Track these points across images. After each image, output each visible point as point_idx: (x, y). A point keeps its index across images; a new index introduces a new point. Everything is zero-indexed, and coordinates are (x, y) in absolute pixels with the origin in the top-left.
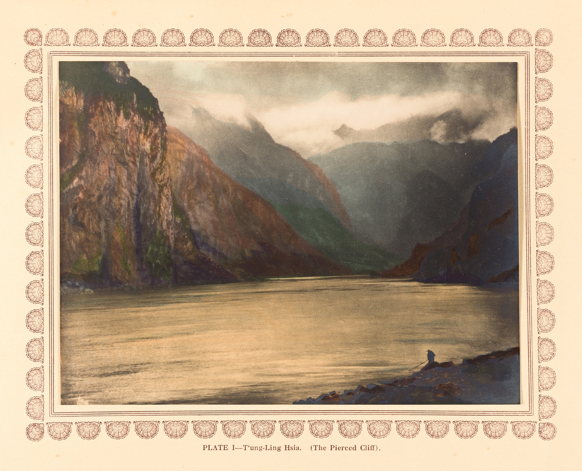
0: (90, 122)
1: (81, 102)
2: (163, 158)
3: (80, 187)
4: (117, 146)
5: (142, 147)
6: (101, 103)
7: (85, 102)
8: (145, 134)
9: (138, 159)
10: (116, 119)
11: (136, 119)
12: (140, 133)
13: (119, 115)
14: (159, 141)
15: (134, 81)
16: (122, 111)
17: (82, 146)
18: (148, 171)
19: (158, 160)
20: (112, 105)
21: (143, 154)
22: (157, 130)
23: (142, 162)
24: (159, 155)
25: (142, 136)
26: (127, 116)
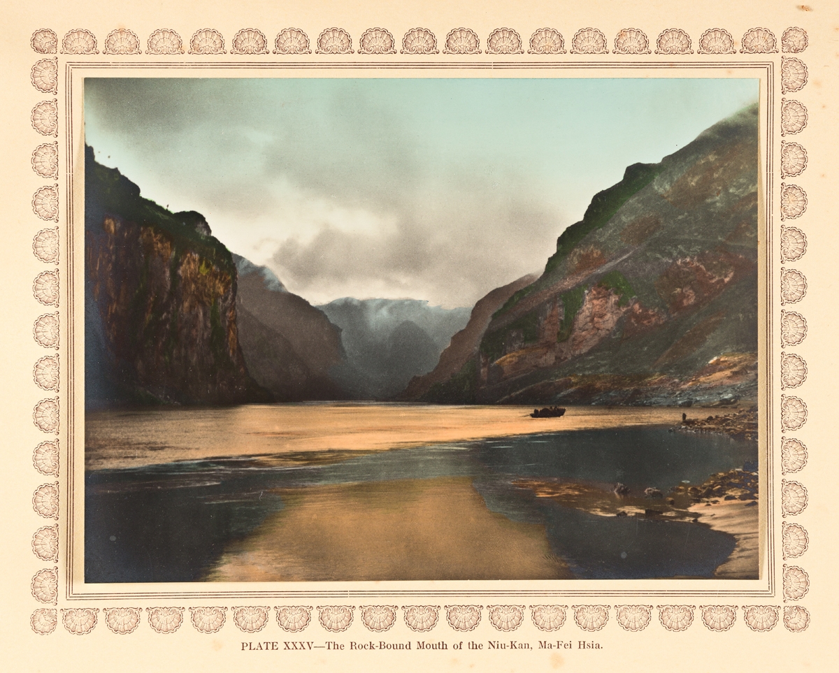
0: (179, 269)
1: (174, 253)
2: (233, 299)
3: (167, 319)
4: (198, 288)
5: (217, 290)
6: (189, 255)
7: (176, 253)
8: (220, 280)
9: (213, 300)
10: (199, 267)
11: (214, 268)
12: (216, 278)
13: (201, 264)
14: (231, 286)
15: (215, 239)
16: (204, 262)
17: (171, 288)
18: (220, 310)
19: (229, 301)
20: (196, 256)
21: (217, 296)
22: (230, 277)
23: (216, 301)
24: (230, 297)
25: (217, 282)
26: (208, 266)
